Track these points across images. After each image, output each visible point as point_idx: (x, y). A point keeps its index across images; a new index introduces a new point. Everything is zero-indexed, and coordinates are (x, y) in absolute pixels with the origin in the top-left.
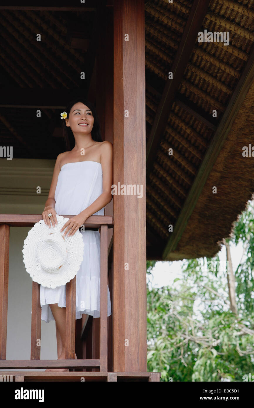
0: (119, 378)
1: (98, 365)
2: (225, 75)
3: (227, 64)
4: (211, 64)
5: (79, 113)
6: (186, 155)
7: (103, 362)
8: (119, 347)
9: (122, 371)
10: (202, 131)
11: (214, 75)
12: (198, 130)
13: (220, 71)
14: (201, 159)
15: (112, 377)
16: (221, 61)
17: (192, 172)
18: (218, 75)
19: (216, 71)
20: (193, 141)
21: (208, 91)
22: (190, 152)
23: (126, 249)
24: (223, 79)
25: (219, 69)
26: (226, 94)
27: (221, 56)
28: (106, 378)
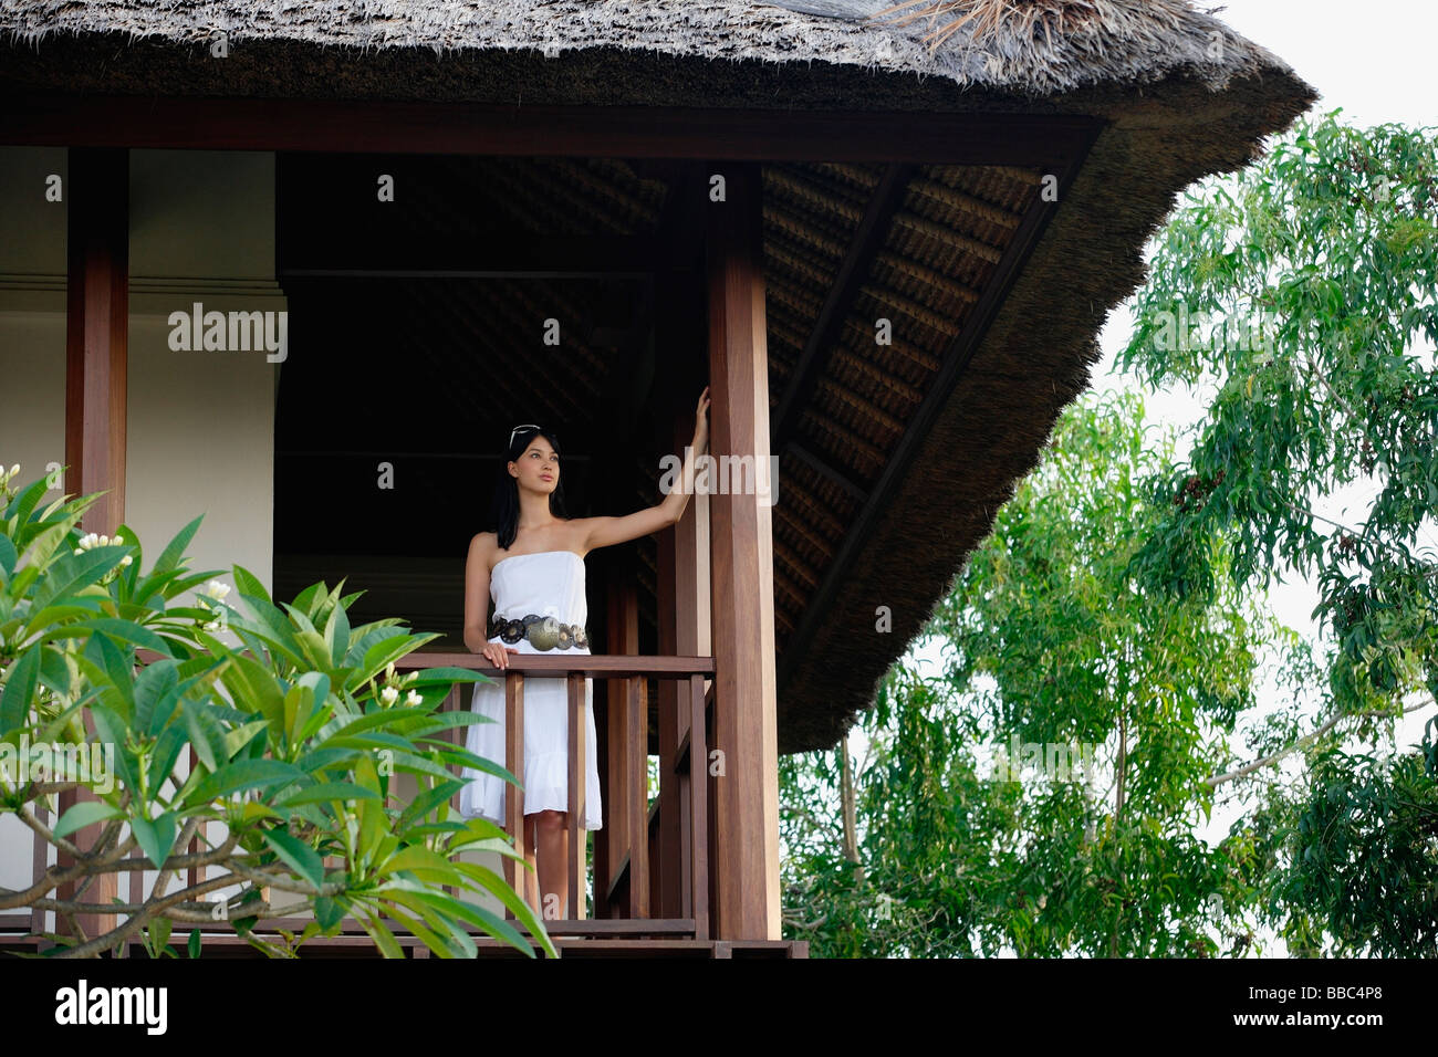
0: (735, 951)
1: (691, 930)
2: (889, 396)
3: (895, 375)
4: (863, 375)
5: (538, 456)
6: (799, 548)
7: (701, 923)
8: (730, 896)
9: (735, 938)
10: (836, 501)
11: (867, 395)
12: (827, 499)
13: (881, 388)
14: (830, 555)
15: (723, 950)
16: (884, 370)
17: (810, 581)
18: (876, 396)
19: (872, 388)
20: (814, 521)
21: (853, 426)
22: (808, 542)
23: (740, 718)
24: (885, 403)
25: (878, 385)
26: (889, 431)
27: (885, 361)
28: (709, 952)
